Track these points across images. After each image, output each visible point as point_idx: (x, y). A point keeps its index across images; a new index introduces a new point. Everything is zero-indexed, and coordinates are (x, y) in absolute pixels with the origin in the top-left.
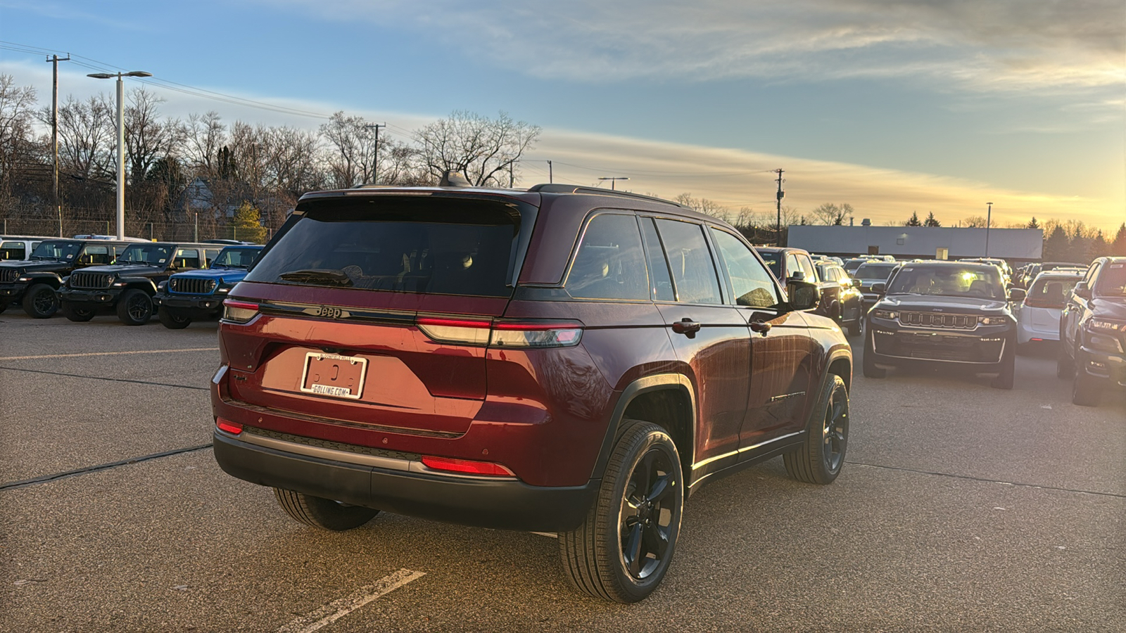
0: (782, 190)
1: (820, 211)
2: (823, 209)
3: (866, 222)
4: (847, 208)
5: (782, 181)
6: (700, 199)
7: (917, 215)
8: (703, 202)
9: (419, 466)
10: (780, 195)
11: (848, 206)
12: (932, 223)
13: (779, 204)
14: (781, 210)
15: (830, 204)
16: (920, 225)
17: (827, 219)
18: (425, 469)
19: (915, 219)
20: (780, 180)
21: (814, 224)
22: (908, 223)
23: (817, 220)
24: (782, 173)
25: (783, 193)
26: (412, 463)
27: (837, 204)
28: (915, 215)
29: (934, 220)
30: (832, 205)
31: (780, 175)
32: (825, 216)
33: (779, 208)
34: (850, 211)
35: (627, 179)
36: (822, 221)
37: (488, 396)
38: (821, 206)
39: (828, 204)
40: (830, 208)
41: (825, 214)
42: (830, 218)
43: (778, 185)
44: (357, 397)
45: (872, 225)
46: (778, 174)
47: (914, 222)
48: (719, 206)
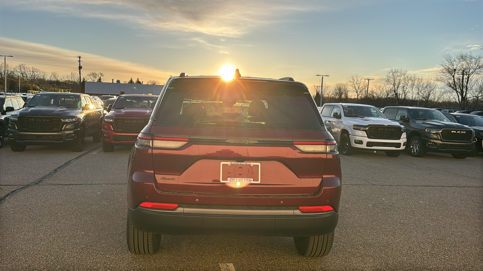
0: (81, 66)
1: (89, 75)
2: (91, 74)
3: (118, 81)
4: (101, 74)
5: (81, 62)
6: (31, 67)
7: (132, 79)
8: (32, 68)
9: (297, 212)
10: (80, 68)
11: (102, 73)
12: (138, 82)
13: (80, 72)
14: (81, 74)
15: (94, 73)
16: (134, 83)
17: (93, 79)
18: (301, 213)
19: (132, 80)
20: (80, 61)
21: (87, 81)
22: (129, 82)
23: (88, 79)
24: (81, 58)
25: (82, 67)
26: (295, 211)
27: (97, 73)
28: (131, 79)
29: (139, 81)
30: (95, 73)
31: (80, 59)
32: (92, 78)
33: (80, 73)
34: (103, 76)
35: (13, 56)
36: (90, 80)
37: (323, 176)
38: (90, 73)
39: (93, 73)
40: (94, 74)
41: (92, 76)
42: (94, 79)
43: (79, 63)
44: (259, 182)
45: (121, 83)
46: (79, 58)
47: (131, 82)
48: (41, 71)
